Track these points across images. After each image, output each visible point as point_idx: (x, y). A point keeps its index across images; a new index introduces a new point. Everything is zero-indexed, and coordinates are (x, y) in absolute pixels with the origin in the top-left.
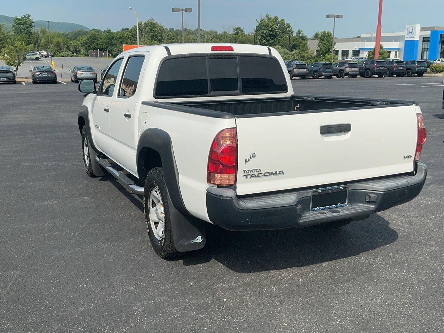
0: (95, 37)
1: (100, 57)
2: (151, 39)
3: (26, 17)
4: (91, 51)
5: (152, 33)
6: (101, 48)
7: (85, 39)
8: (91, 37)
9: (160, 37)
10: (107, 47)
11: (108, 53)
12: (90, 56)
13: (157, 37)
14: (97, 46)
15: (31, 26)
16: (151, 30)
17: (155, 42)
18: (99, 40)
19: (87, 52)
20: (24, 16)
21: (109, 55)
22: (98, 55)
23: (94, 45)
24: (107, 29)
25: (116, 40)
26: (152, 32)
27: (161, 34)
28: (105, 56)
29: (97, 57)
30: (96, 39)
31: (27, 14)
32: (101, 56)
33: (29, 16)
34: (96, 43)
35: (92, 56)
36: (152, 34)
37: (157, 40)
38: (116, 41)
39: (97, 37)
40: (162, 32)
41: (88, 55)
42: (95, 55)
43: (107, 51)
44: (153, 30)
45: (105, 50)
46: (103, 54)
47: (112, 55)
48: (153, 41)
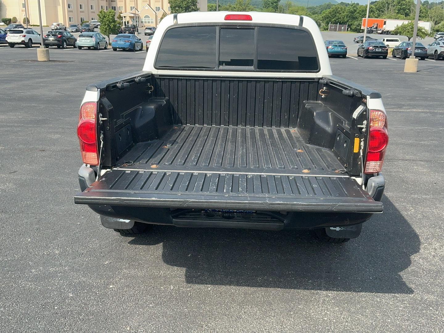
0: (337, 11)
1: (338, 31)
2: (397, 13)
4: (330, 25)
5: (399, 5)
6: (342, 21)
7: (327, 12)
8: (334, 11)
9: (408, 10)
10: (348, 21)
11: (348, 27)
12: (329, 30)
13: (404, 9)
14: (337, 20)
16: (399, 3)
17: (402, 16)
18: (341, 14)
19: (327, 26)
21: (348, 29)
23: (335, 19)
24: (351, 2)
27: (409, 7)
28: (344, 30)
30: (338, 13)
32: (340, 30)
34: (338, 17)
35: (331, 30)
36: (400, 7)
37: (404, 14)
38: (358, 14)
39: (340, 11)
40: (411, 5)
41: (327, 29)
42: (334, 28)
43: (347, 25)
44: (401, 3)
45: (345, 24)
46: (343, 28)
47: (351, 29)
48: (399, 15)
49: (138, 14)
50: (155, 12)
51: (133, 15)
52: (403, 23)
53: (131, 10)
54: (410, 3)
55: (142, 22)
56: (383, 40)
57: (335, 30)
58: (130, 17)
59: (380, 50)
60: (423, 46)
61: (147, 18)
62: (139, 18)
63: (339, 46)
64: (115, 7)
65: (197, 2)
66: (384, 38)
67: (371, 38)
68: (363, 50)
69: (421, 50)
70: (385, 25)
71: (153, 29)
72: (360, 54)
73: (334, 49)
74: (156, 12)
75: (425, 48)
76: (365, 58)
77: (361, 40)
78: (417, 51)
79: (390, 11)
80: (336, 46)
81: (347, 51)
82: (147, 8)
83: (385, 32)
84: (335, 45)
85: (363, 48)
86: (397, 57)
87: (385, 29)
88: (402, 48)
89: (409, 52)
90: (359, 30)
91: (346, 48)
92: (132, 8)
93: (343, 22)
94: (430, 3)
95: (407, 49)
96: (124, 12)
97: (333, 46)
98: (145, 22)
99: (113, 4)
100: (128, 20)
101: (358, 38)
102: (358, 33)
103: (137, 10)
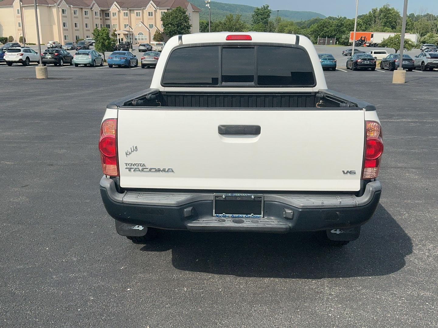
0: (325, 25)
1: (327, 44)
2: (384, 26)
3: (265, 7)
4: (319, 39)
7: (315, 26)
8: (321, 25)
9: (394, 23)
10: (335, 35)
12: (317, 43)
13: (390, 23)
14: (326, 34)
15: (269, 16)
16: (385, 16)
17: (388, 28)
18: (329, 28)
19: (316, 40)
20: (264, 6)
21: (336, 42)
22: (325, 42)
23: (323, 33)
24: (338, 16)
25: (346, 27)
26: (386, 18)
27: (395, 20)
28: (333, 44)
29: (324, 44)
30: (325, 27)
31: (266, 5)
32: (329, 43)
33: (268, 7)
34: (325, 31)
35: (320, 44)
36: (386, 20)
37: (390, 27)
39: (327, 25)
40: (397, 18)
41: (316, 43)
42: (323, 42)
43: (335, 39)
44: (387, 16)
45: (333, 38)
46: (331, 41)
47: (339, 42)
48: (386, 28)
49: (132, 32)
50: (148, 29)
51: (127, 33)
52: (390, 36)
53: (125, 27)
54: (396, 16)
55: (136, 39)
56: (370, 52)
57: (324, 43)
58: (124, 34)
59: (368, 62)
60: (410, 58)
61: (141, 36)
62: (133, 35)
63: (329, 59)
64: (109, 25)
65: (189, 19)
66: (372, 51)
67: (359, 51)
68: (352, 62)
69: (408, 62)
70: (372, 38)
71: (147, 45)
72: (348, 67)
73: (323, 62)
74: (150, 29)
75: (412, 59)
76: (354, 70)
77: (349, 53)
78: (404, 62)
79: (377, 24)
80: (326, 59)
81: (336, 64)
82: (140, 25)
83: (372, 44)
84: (324, 58)
85: (352, 61)
86: (385, 68)
87: (372, 42)
88: (390, 60)
89: (397, 64)
90: (347, 44)
91: (335, 61)
92: (125, 26)
93: (331, 36)
94: (415, 16)
95: (395, 61)
96: (118, 30)
97: (323, 59)
98: (139, 39)
99: (108, 22)
100: (122, 38)
101: (346, 51)
102: (346, 46)
103: (131, 27)
